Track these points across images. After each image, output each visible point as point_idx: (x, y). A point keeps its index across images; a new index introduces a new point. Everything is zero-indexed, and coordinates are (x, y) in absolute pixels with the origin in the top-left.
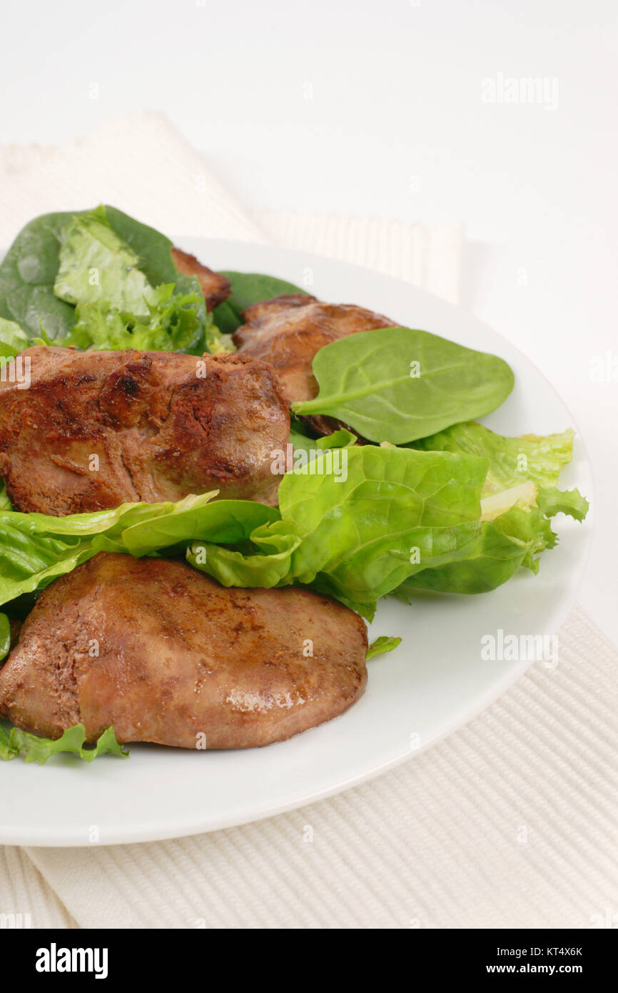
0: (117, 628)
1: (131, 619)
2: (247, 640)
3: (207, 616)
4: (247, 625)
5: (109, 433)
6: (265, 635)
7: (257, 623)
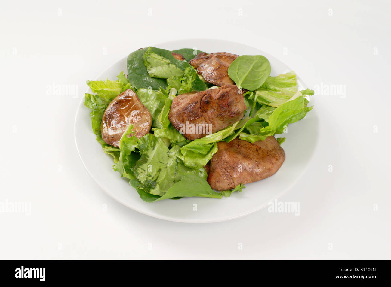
0: (235, 160)
1: (236, 157)
2: (260, 152)
3: (249, 150)
4: (258, 149)
5: (204, 114)
6: (262, 149)
7: (259, 147)
